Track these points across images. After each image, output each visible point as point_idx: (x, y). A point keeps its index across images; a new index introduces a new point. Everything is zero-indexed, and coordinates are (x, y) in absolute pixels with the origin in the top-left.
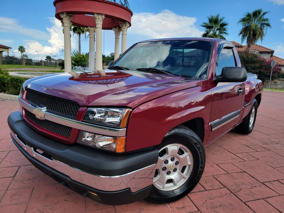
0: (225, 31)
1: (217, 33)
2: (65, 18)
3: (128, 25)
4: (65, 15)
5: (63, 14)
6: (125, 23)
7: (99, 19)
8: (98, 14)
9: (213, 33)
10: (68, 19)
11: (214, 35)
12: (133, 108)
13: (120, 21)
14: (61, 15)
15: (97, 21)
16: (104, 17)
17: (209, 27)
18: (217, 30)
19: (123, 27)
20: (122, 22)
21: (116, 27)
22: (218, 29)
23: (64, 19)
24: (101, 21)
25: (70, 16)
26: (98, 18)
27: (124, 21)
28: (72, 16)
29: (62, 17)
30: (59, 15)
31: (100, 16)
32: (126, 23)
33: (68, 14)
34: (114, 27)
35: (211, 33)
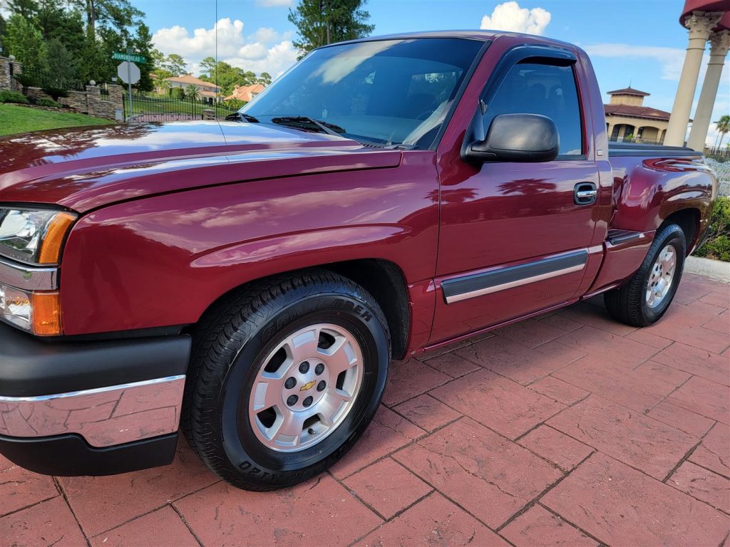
12: (79, 210)
14: (688, 19)
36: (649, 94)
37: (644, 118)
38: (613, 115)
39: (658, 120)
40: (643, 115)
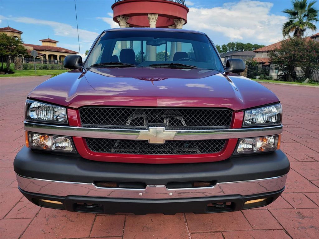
0: (316, 17)
1: (305, 20)
2: (122, 21)
3: (183, 22)
4: (121, 18)
5: (120, 17)
6: (180, 20)
7: (153, 19)
8: (152, 14)
9: (299, 20)
10: (124, 22)
11: (300, 23)
13: (175, 19)
14: (118, 18)
15: (150, 21)
16: (157, 16)
17: (294, 14)
18: (304, 17)
19: (178, 24)
20: (176, 20)
21: (172, 25)
22: (305, 15)
23: (120, 22)
24: (154, 21)
25: (126, 19)
26: (151, 18)
27: (179, 19)
28: (128, 18)
29: (119, 20)
30: (116, 18)
31: (153, 16)
32: (182, 20)
33: (125, 17)
34: (170, 26)
35: (296, 20)
36: (58, 42)
37: (60, 52)
38: (46, 50)
39: (65, 53)
40: (58, 51)
